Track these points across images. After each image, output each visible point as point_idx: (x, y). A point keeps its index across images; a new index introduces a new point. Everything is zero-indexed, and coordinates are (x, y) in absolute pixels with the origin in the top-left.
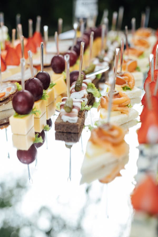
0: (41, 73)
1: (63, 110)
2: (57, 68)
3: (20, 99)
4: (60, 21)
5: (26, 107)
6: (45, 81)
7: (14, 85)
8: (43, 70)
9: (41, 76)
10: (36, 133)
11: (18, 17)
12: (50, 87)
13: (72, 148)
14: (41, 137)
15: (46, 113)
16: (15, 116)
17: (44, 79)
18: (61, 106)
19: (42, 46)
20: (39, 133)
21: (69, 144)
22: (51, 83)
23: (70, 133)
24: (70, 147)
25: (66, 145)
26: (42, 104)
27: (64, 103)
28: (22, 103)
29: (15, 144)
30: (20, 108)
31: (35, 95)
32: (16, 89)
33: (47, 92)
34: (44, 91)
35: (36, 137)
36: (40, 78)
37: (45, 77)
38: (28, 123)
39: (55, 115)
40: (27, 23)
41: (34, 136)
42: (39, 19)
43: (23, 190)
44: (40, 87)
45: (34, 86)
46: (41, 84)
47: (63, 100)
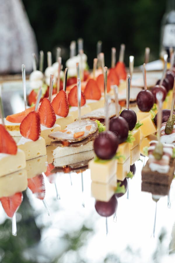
0: (127, 111)
1: (152, 157)
2: (144, 106)
3: (103, 141)
4: (148, 50)
5: (109, 151)
6: (131, 121)
7: (95, 123)
8: (128, 108)
9: (126, 115)
10: (118, 181)
11: (99, 44)
12: (135, 127)
13: (158, 202)
14: (123, 186)
15: (130, 157)
16: (96, 161)
17: (130, 118)
18: (150, 152)
19: (129, 79)
20: (122, 182)
21: (157, 197)
22: (137, 123)
23: (158, 184)
24: (157, 200)
25: (153, 199)
26: (127, 147)
27: (153, 148)
28: (105, 146)
29: (94, 194)
30: (102, 152)
31: (119, 137)
32: (96, 128)
33: (132, 133)
34: (130, 133)
35: (118, 186)
36: (125, 116)
37: (131, 116)
38: (111, 170)
39: (140, 160)
40: (110, 52)
41: (115, 184)
42: (123, 47)
43: (90, 234)
44: (125, 128)
45: (119, 127)
46: (127, 125)
47: (151, 145)
